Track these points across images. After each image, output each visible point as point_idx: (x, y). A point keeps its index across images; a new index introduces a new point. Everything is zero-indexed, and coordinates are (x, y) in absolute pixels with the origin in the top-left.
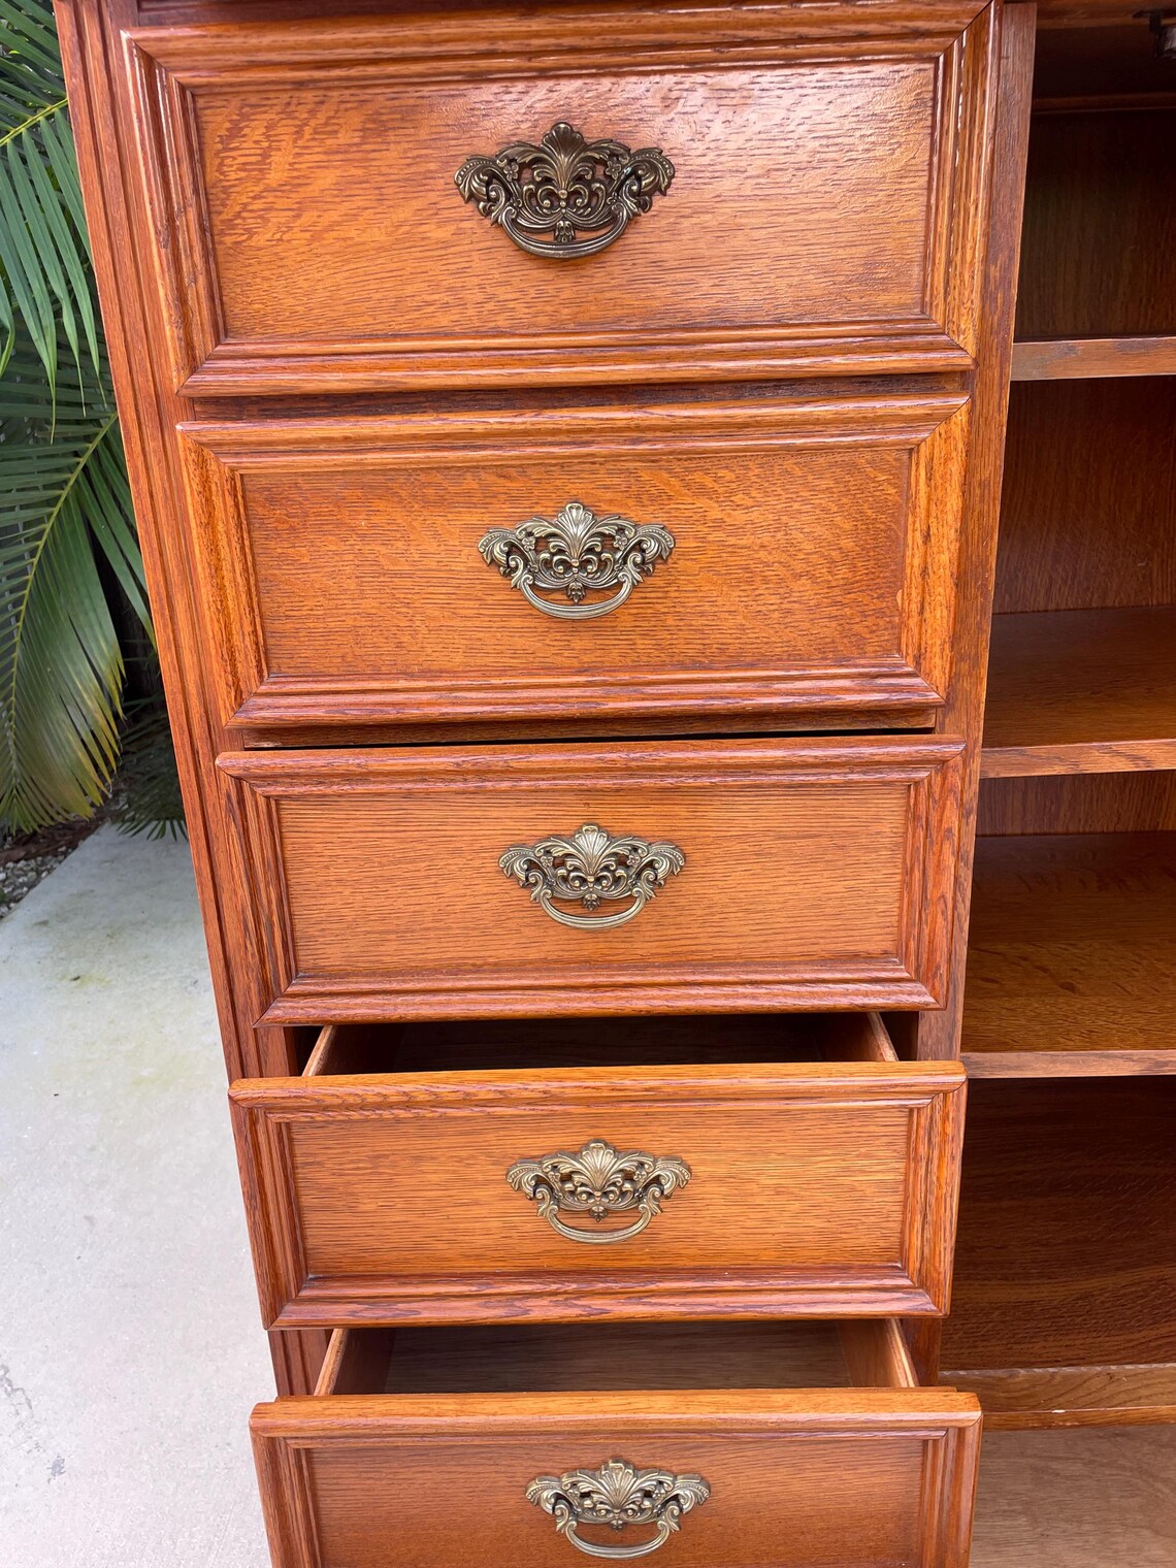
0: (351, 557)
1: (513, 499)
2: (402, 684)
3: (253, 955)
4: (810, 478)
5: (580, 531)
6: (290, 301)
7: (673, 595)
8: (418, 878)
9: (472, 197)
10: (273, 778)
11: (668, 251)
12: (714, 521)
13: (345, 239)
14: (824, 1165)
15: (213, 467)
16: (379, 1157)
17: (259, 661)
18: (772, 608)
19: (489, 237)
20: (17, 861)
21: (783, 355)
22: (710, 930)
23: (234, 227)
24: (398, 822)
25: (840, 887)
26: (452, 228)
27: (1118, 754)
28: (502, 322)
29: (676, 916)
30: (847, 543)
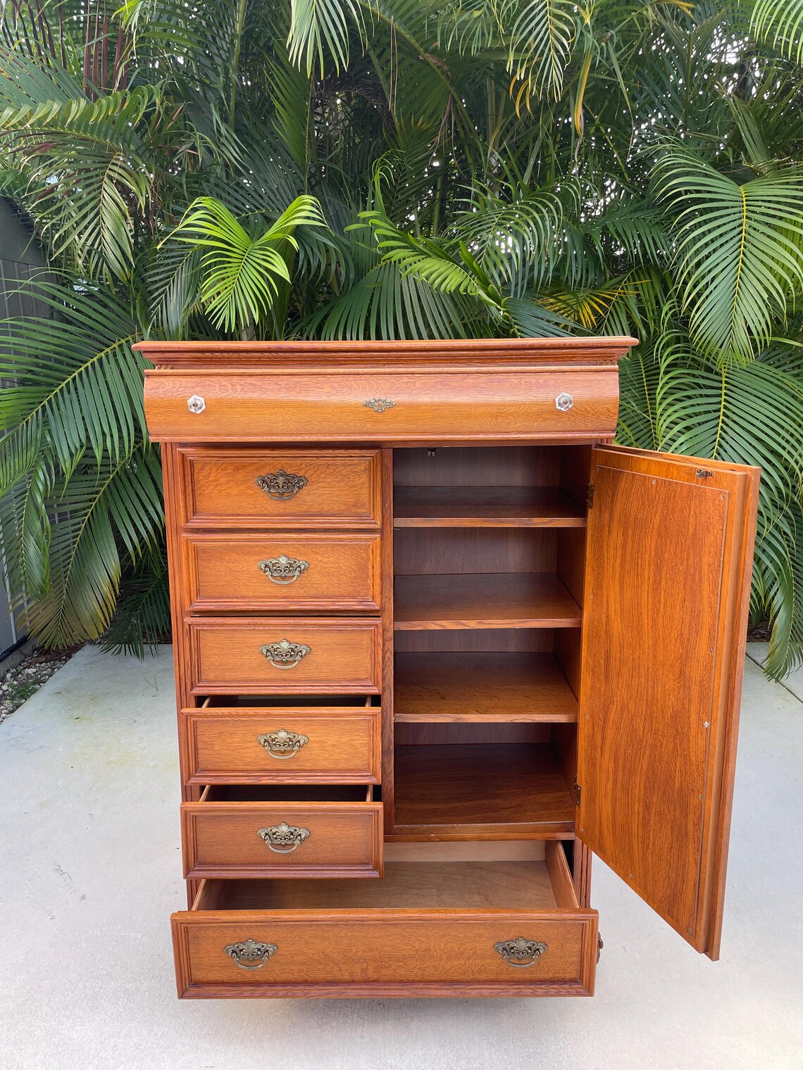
0: (224, 567)
1: (267, 554)
2: (235, 600)
4: (344, 551)
5: (284, 562)
7: (309, 578)
8: (236, 654)
9: (259, 485)
10: (199, 625)
12: (319, 560)
13: (227, 493)
14: (345, 739)
15: (189, 544)
16: (221, 733)
17: (197, 593)
18: (335, 583)
19: (263, 494)
20: (41, 663)
21: (334, 523)
22: (317, 670)
23: (200, 489)
24: (231, 638)
25: (353, 659)
26: (254, 492)
27: (436, 624)
28: (266, 512)
29: (308, 666)
30: (354, 567)
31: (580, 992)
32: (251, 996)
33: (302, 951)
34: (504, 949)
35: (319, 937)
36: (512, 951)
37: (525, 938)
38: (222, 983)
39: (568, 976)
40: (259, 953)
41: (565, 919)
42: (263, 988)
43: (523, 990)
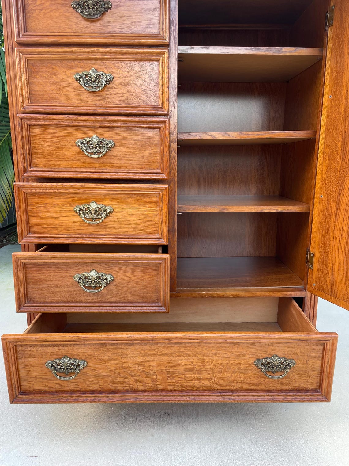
0: (48, 78)
1: (81, 67)
3: (22, 159)
4: (140, 66)
5: (94, 74)
6: (39, 26)
7: (113, 89)
8: (59, 146)
9: (74, 8)
11: (111, 20)
12: (121, 74)
13: (50, 15)
14: (142, 209)
16: (46, 203)
17: (28, 98)
18: (134, 93)
19: (77, 15)
22: (121, 161)
23: (29, 12)
26: (70, 14)
29: (113, 158)
31: (320, 399)
32: (66, 402)
33: (106, 366)
34: (262, 364)
35: (120, 354)
36: (269, 365)
37: (279, 355)
38: (45, 392)
39: (310, 387)
40: (72, 367)
41: (311, 340)
42: (76, 395)
43: (276, 397)
